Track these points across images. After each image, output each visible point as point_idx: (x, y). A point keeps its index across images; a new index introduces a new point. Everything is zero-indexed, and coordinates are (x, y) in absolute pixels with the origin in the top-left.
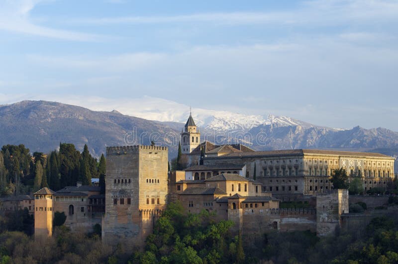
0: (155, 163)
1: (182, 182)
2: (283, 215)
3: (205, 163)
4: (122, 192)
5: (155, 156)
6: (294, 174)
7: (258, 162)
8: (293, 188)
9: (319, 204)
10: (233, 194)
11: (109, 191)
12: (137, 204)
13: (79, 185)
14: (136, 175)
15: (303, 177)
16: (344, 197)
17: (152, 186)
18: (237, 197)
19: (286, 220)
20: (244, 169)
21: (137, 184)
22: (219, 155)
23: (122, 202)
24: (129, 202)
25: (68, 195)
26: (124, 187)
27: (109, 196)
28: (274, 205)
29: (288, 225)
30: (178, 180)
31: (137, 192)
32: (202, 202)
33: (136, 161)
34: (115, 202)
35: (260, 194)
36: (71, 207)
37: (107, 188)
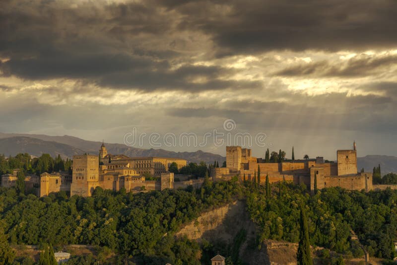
0: (94, 162)
1: (105, 170)
2: (147, 183)
3: (112, 162)
4: (80, 174)
5: (94, 159)
6: (149, 166)
7: (134, 162)
8: (149, 172)
9: (162, 179)
10: (126, 175)
11: (74, 174)
12: (86, 179)
13: (60, 171)
14: (86, 167)
15: (152, 168)
16: (172, 176)
17: (92, 172)
18: (128, 176)
19: (148, 185)
20: (128, 165)
21: (86, 171)
22: (118, 159)
23: (80, 178)
24: (83, 178)
25: (55, 175)
26: (81, 172)
27: (74, 176)
28: (143, 179)
29: (149, 187)
30: (103, 169)
31: (87, 174)
32: (113, 178)
33: (86, 161)
34: (77, 178)
35: (136, 175)
36: (57, 180)
37: (73, 172)
